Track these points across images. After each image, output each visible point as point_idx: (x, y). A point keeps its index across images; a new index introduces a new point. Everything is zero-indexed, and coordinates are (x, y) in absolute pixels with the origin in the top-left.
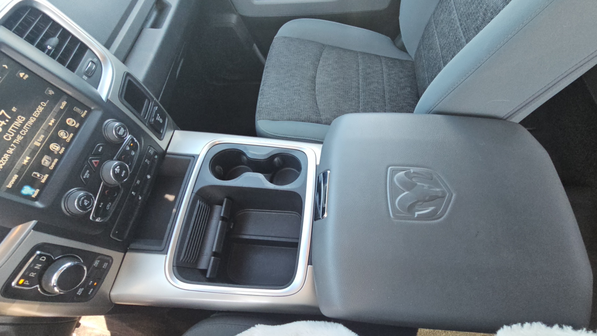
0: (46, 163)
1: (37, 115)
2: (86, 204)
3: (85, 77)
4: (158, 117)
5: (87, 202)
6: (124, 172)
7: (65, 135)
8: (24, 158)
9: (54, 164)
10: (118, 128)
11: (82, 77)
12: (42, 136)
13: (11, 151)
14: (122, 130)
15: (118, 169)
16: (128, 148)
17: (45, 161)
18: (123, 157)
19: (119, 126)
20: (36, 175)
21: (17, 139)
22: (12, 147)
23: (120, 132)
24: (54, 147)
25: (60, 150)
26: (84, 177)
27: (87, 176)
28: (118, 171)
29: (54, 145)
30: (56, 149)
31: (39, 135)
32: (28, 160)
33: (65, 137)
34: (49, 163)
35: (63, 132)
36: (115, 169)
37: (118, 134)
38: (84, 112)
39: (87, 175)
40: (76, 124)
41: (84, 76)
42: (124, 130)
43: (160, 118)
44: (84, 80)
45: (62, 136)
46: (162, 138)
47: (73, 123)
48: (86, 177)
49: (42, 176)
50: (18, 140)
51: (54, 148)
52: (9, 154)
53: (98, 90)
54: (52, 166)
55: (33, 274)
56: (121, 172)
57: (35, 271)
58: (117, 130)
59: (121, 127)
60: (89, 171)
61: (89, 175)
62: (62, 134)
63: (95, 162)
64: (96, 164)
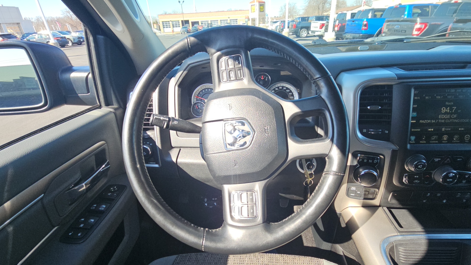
0: (433, 138)
1: (462, 121)
2: (419, 167)
5: (420, 167)
6: (451, 180)
7: (456, 139)
8: (432, 128)
9: (434, 142)
12: (450, 129)
13: (433, 121)
15: (452, 175)
16: (467, 177)
17: (434, 137)
20: (423, 137)
21: (442, 120)
22: (436, 121)
24: (445, 137)
25: (445, 141)
26: (435, 159)
28: (451, 176)
29: (447, 137)
30: (444, 139)
32: (431, 130)
33: (454, 139)
34: (434, 140)
35: (458, 137)
36: (451, 173)
40: (467, 140)
47: (467, 139)
50: (441, 121)
52: (431, 121)
54: (432, 142)
55: (366, 161)
56: (451, 178)
57: (368, 161)
60: (440, 160)
61: (437, 161)
62: (456, 137)
63: (448, 160)
64: (447, 162)
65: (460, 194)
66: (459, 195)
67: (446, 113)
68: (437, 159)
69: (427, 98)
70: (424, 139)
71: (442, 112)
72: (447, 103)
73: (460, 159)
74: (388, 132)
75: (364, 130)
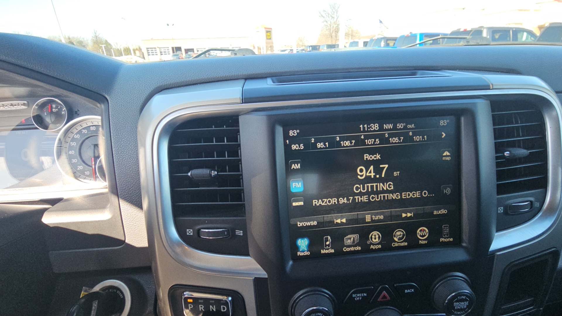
0: (349, 241)
1: (406, 196)
3: (501, 210)
7: (399, 238)
8: (342, 218)
9: (352, 249)
10: (464, 297)
11: (499, 205)
12: (382, 217)
13: (343, 201)
14: (464, 305)
17: (350, 238)
19: (467, 296)
20: (327, 240)
21: (361, 197)
22: (348, 200)
23: (457, 303)
24: (375, 235)
25: (376, 245)
26: (354, 296)
27: (357, 297)
29: (378, 234)
30: (373, 240)
31: (380, 214)
32: (341, 222)
33: (396, 239)
34: (351, 244)
35: (402, 233)
37: (453, 303)
38: (448, 238)
39: (358, 297)
40: (423, 240)
41: (502, 208)
42: (465, 307)
44: (497, 211)
45: (396, 236)
47: (423, 236)
48: (355, 297)
49: (329, 246)
50: (360, 199)
51: (373, 237)
52: (338, 201)
53: (496, 234)
54: (348, 249)
55: (202, 308)
57: (207, 308)
58: (459, 297)
59: (469, 300)
60: (366, 295)
61: (360, 299)
62: (398, 233)
63: (384, 295)
64: (382, 299)
67: (368, 180)
68: (358, 295)
69: (320, 145)
70: (329, 245)
71: (359, 177)
72: (367, 157)
73: (411, 291)
74: (242, 234)
75: (188, 230)
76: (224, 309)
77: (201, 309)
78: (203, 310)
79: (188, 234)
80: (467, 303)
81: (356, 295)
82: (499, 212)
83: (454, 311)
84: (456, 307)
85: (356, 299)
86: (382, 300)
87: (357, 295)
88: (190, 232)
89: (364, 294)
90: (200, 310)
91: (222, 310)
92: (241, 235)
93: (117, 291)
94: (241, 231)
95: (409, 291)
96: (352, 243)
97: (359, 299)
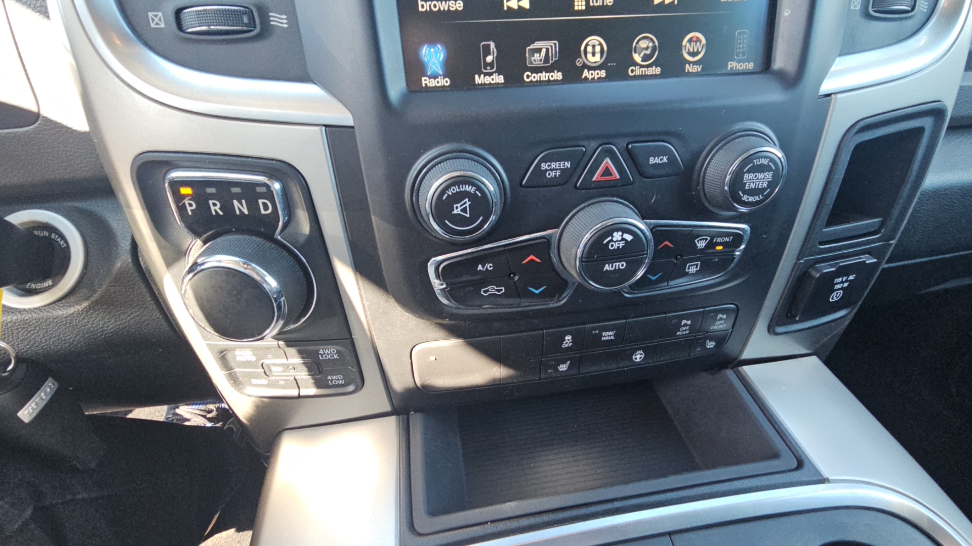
0: (537, 55)
3: (857, 4)
4: (846, 281)
5: (464, 210)
6: (621, 265)
7: (645, 55)
9: (544, 76)
10: (765, 162)
12: (610, 1)
14: (763, 181)
15: (623, 239)
16: (701, 244)
17: (539, 50)
18: (667, 243)
19: (772, 160)
20: (487, 51)
23: (752, 176)
24: (594, 46)
25: (595, 69)
26: (544, 166)
27: (551, 170)
28: (616, 246)
29: (600, 44)
30: (589, 56)
32: (519, 7)
33: (637, 58)
34: (541, 64)
35: (651, 45)
36: (617, 230)
38: (743, 61)
39: (554, 169)
40: (695, 63)
42: (765, 185)
43: (842, 289)
44: (850, 5)
45: (638, 50)
46: (779, 330)
47: (694, 54)
48: (546, 170)
49: (492, 68)
51: (590, 49)
53: (839, 60)
54: (535, 77)
55: (217, 208)
56: (617, 255)
57: (227, 208)
58: (755, 161)
59: (774, 168)
60: (569, 166)
61: (557, 176)
62: (643, 44)
63: (607, 167)
64: (601, 176)
65: (689, 322)
66: (685, 325)
68: (554, 166)
70: (491, 65)
73: (661, 160)
74: (286, 23)
75: (150, 14)
76: (266, 207)
77: (216, 211)
78: (221, 213)
79: (153, 25)
80: (769, 176)
81: (549, 166)
82: (852, 8)
83: (742, 195)
84: (747, 185)
85: (549, 174)
86: (603, 178)
87: (551, 165)
88: (156, 20)
89: (566, 163)
90: (214, 213)
91: (263, 212)
92: (283, 27)
93: (50, 234)
94: (281, 14)
95: (657, 160)
96: (542, 62)
97: (555, 176)
